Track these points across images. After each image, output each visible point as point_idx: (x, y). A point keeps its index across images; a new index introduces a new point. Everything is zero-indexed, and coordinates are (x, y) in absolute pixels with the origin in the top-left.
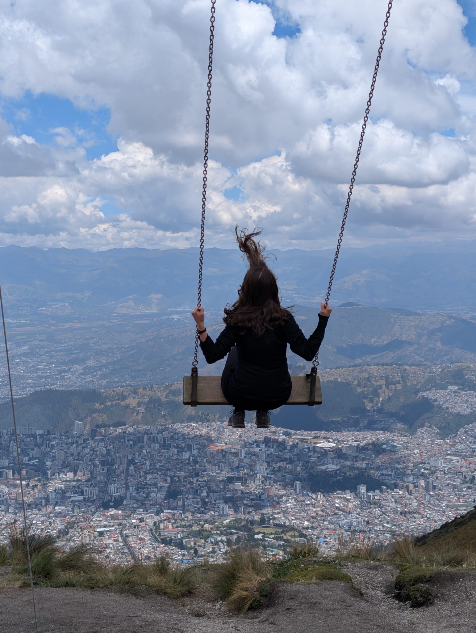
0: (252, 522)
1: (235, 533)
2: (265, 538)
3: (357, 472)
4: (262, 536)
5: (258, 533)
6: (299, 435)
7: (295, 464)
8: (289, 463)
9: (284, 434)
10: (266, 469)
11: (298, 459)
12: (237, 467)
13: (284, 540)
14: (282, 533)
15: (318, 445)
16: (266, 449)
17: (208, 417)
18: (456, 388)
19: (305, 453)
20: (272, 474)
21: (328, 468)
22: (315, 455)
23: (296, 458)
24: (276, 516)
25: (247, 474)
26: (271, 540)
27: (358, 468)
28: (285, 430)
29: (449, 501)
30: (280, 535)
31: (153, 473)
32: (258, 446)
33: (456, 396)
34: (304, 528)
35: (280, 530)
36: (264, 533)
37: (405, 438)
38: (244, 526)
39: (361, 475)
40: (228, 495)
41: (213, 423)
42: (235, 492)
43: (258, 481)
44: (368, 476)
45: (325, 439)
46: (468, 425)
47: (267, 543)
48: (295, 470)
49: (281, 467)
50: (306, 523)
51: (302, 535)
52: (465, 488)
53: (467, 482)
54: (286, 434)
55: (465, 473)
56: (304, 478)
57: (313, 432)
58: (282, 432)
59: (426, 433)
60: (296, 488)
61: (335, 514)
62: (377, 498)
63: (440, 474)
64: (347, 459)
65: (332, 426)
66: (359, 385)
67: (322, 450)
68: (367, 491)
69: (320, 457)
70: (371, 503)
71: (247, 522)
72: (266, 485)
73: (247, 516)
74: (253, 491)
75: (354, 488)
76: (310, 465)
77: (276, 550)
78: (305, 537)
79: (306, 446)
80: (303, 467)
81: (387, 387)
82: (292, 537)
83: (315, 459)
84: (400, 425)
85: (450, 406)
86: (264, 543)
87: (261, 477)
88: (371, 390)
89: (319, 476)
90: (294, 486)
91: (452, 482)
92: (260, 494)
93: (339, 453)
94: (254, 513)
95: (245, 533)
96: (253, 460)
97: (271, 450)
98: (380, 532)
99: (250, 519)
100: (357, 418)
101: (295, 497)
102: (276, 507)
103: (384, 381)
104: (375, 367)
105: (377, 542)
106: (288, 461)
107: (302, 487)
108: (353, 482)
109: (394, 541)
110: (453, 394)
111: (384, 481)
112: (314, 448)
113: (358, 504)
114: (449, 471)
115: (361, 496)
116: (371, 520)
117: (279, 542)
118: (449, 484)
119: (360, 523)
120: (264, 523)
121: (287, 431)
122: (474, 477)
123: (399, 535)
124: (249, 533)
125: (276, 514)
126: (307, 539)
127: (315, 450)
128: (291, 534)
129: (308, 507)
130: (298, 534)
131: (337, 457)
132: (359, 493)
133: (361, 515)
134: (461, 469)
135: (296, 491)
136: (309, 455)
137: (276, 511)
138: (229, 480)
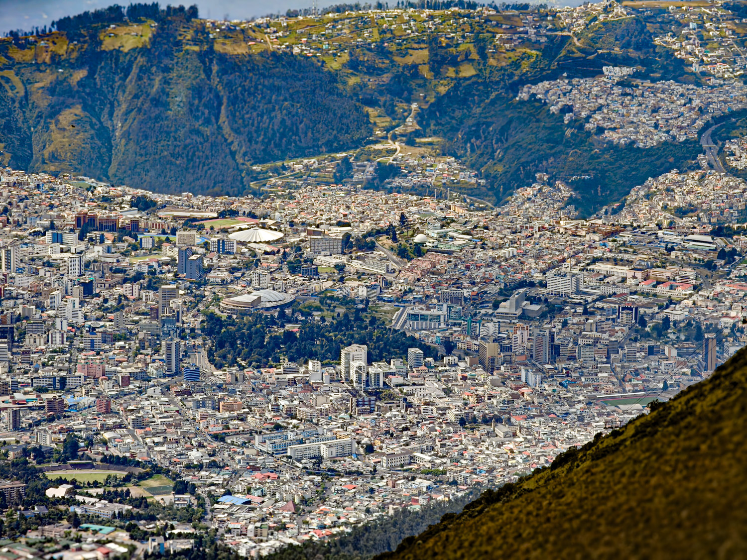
0: (41, 454)
2: (79, 498)
3: (341, 310)
4: (69, 491)
5: (60, 482)
6: (176, 207)
7: (164, 290)
8: (150, 287)
9: (132, 205)
10: (82, 303)
11: (176, 275)
13: (132, 502)
14: (127, 479)
15: (230, 236)
16: (82, 246)
18: (626, 71)
19: (194, 257)
20: (98, 319)
21: (258, 301)
22: (223, 263)
23: (169, 272)
24: (107, 435)
25: (27, 318)
26: (93, 500)
27: (346, 301)
28: (140, 192)
29: (596, 389)
30: (119, 489)
32: (58, 239)
33: (625, 94)
34: (189, 467)
35: (122, 474)
36: (73, 482)
37: (480, 213)
38: (14, 464)
39: (352, 317)
43: (58, 336)
44: (373, 321)
45: (254, 218)
46: (655, 176)
47: (79, 511)
48: (166, 305)
49: (126, 298)
50: (195, 455)
51: (182, 488)
52: (641, 350)
53: (647, 336)
54: (141, 204)
55: (642, 310)
56: (193, 330)
57: (218, 200)
58: (128, 198)
59: (538, 200)
60: (169, 356)
61: (278, 427)
62: (398, 380)
63: (575, 314)
64: (314, 273)
65: (273, 180)
66: (354, 65)
67: (244, 250)
68: (370, 361)
69: (238, 270)
70: (377, 394)
71: (26, 452)
72: (80, 350)
73: (26, 437)
74: (44, 365)
75: (332, 356)
76: (207, 291)
77: (107, 529)
78: (193, 493)
79: (198, 240)
80: (188, 299)
81: (432, 69)
82: (154, 491)
83: (225, 275)
84: (468, 177)
85: (606, 124)
86: (72, 509)
87: (65, 328)
88: (386, 78)
89: (233, 324)
90: (163, 349)
91: (606, 336)
92: (63, 374)
93: (291, 258)
94: (44, 426)
95: (20, 484)
96: (42, 278)
97: (97, 251)
98: (401, 474)
99: (33, 444)
100: (345, 160)
101: (166, 380)
102: (108, 411)
103: (426, 52)
104: (397, 12)
105: (393, 503)
106: (145, 282)
107: (186, 355)
108: (329, 340)
109: (441, 498)
110: (617, 90)
111: (417, 335)
112: (221, 244)
113: (342, 399)
114: (599, 304)
115: (353, 377)
116: (378, 443)
117: (116, 507)
118: (597, 341)
119: (347, 450)
120: (74, 456)
121: (144, 197)
122: (666, 320)
123: (455, 483)
124: (32, 484)
125: (108, 429)
126: (198, 498)
127: (223, 249)
128: (152, 483)
129: (200, 410)
130: (172, 484)
131: (286, 269)
132: (348, 368)
133: (350, 428)
134: (630, 298)
135: (169, 363)
136: (206, 263)
137: (110, 422)
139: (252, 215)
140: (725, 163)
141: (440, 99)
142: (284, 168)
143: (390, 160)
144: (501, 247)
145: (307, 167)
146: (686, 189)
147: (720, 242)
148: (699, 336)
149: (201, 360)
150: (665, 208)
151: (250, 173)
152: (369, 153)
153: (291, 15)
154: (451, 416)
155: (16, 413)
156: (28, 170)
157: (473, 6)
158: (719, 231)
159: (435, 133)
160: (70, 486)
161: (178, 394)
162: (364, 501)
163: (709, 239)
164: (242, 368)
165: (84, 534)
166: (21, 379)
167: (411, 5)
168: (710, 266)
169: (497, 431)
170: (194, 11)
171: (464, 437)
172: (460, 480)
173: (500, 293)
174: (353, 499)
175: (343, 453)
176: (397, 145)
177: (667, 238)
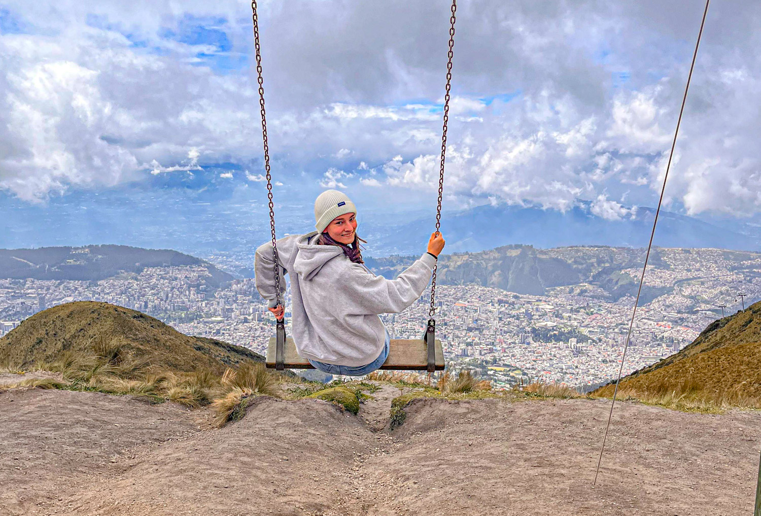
0: (487, 362)
1: (473, 369)
2: (497, 374)
3: (570, 328)
4: (494, 372)
5: (492, 370)
6: (525, 298)
7: (521, 320)
8: (517, 319)
9: (513, 297)
10: (499, 322)
11: (524, 316)
12: (477, 320)
13: (510, 377)
14: (509, 370)
15: (540, 307)
16: (499, 307)
17: (456, 282)
18: (652, 266)
19: (529, 312)
20: (503, 327)
21: (546, 325)
22: (537, 314)
23: (522, 315)
24: (504, 358)
25: (484, 325)
26: (500, 375)
27: (571, 326)
28: (515, 294)
29: (642, 355)
30: (507, 373)
31: (413, 321)
32: (493, 305)
33: (653, 273)
34: (526, 368)
36: (495, 370)
37: (610, 304)
38: (480, 364)
39: (573, 330)
40: (469, 340)
41: (459, 286)
42: (474, 338)
43: (492, 331)
44: (578, 332)
46: (661, 296)
47: (496, 378)
48: (521, 324)
49: (511, 322)
50: (528, 366)
51: (524, 374)
52: (655, 344)
53: (658, 340)
54: (516, 297)
55: (656, 333)
56: (528, 331)
57: (536, 297)
58: (512, 295)
59: (627, 301)
60: (522, 338)
61: (551, 359)
62: (585, 348)
63: (636, 333)
64: (562, 318)
65: (552, 292)
66: (575, 262)
67: (543, 310)
68: (577, 343)
69: (541, 316)
70: (579, 352)
71: (483, 361)
72: (498, 335)
73: (483, 357)
74: (488, 338)
75: (566, 340)
76: (532, 321)
77: (504, 383)
78: (527, 376)
79: (530, 307)
80: (527, 323)
81: (597, 264)
82: (517, 374)
83: (537, 317)
84: (606, 294)
85: (647, 281)
86: (494, 377)
87: (494, 329)
88: (584, 266)
89: (539, 330)
90: (520, 336)
91: (645, 340)
92: (493, 341)
93: (556, 314)
94: (488, 355)
95: (481, 370)
96: (488, 315)
97: (503, 309)
98: (585, 375)
99: (485, 359)
100: (572, 287)
101: (520, 345)
102: (505, 352)
103: (596, 259)
104: (588, 248)
105: (583, 382)
106: (516, 318)
107: (526, 338)
108: (566, 336)
109: (597, 382)
110: (650, 272)
111: (591, 337)
112: (537, 309)
113: (569, 353)
114: (644, 331)
115: (572, 347)
116: (579, 366)
117: (506, 378)
118: (643, 341)
119: (570, 367)
120: (496, 363)
121: (516, 295)
122: (663, 336)
123: (601, 378)
124: (484, 370)
125: (505, 357)
126: (529, 377)
127: (537, 310)
128: (516, 372)
129: (530, 353)
130: (521, 373)
131: (554, 316)
132: (571, 345)
133: (571, 361)
134: (653, 330)
135: (522, 340)
136: (532, 313)
137: (505, 355)
138: (470, 330)
139: (545, 301)
140: (681, 293)
141: (599, 273)
142: (555, 289)
143: (585, 288)
144: (616, 313)
145: (561, 289)
146: (669, 300)
147: (679, 315)
148: (673, 341)
149: (530, 340)
150: (663, 305)
151: (545, 289)
152: (579, 286)
153: (558, 248)
154: (600, 359)
155: (480, 351)
156: (486, 287)
157: (609, 247)
158: (679, 312)
159: (598, 281)
161: (524, 348)
162: (575, 381)
163: (676, 314)
164: (541, 342)
165: (498, 384)
166: (482, 342)
167: (592, 246)
168: (676, 322)
169: (613, 364)
170: (532, 246)
171: (603, 365)
172: (602, 377)
173: (615, 326)
174: (571, 381)
175: (569, 367)
176: (586, 284)
177: (664, 313)
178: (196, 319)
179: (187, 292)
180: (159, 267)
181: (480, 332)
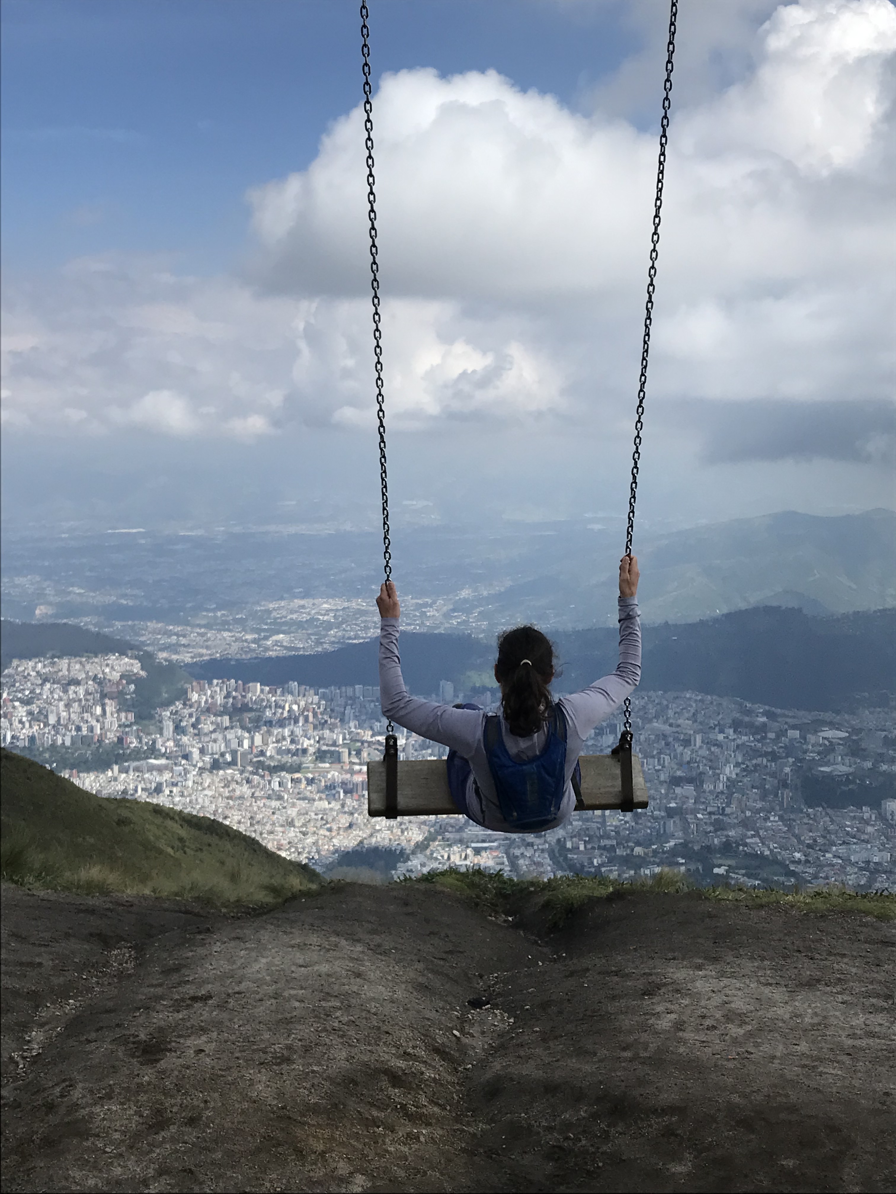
0: (711, 849)
2: (731, 874)
3: (882, 778)
4: (727, 871)
5: (721, 865)
6: (788, 716)
7: (781, 762)
8: (773, 760)
10: (734, 767)
11: (787, 754)
12: (688, 763)
15: (819, 734)
16: (735, 737)
19: (797, 745)
20: (743, 776)
21: (834, 770)
22: (814, 749)
23: (783, 752)
24: (748, 841)
25: (704, 774)
26: (739, 877)
27: (884, 773)
30: (754, 871)
32: (721, 731)
34: (793, 862)
35: (754, 863)
36: (729, 866)
38: (697, 854)
39: (888, 783)
40: (673, 805)
42: (684, 799)
43: (721, 785)
45: (832, 725)
48: (782, 771)
49: (759, 765)
50: (797, 855)
51: (789, 873)
54: (768, 714)
56: (796, 785)
57: (812, 714)
58: (761, 711)
60: (783, 799)
61: (845, 843)
64: (866, 757)
65: (844, 704)
67: (826, 742)
69: (823, 753)
71: (703, 847)
73: (703, 839)
74: (713, 800)
75: (876, 804)
76: (805, 764)
79: (801, 735)
80: (794, 768)
83: (815, 755)
87: (725, 780)
89: (819, 783)
90: (780, 795)
92: (723, 805)
93: (853, 748)
94: (713, 834)
96: (713, 752)
97: (743, 739)
99: (707, 844)
100: (886, 694)
101: (781, 812)
106: (770, 757)
107: (792, 799)
113: (882, 829)
115: (889, 817)
120: (729, 851)
121: (770, 710)
124: (706, 865)
125: (748, 837)
130: (783, 871)
131: (850, 754)
132: (886, 812)
133: (887, 847)
135: (783, 803)
137: (749, 833)
138: (676, 781)
139: (831, 723)
145: (862, 697)
149: (800, 803)
151: (830, 698)
153: (855, 613)
155: (698, 825)
156: (707, 693)
160: (727, 868)
161: (787, 820)
164: (824, 808)
166: (701, 806)
170: (800, 610)
178: (116, 763)
179: (98, 710)
180: (42, 659)
181: (696, 787)
